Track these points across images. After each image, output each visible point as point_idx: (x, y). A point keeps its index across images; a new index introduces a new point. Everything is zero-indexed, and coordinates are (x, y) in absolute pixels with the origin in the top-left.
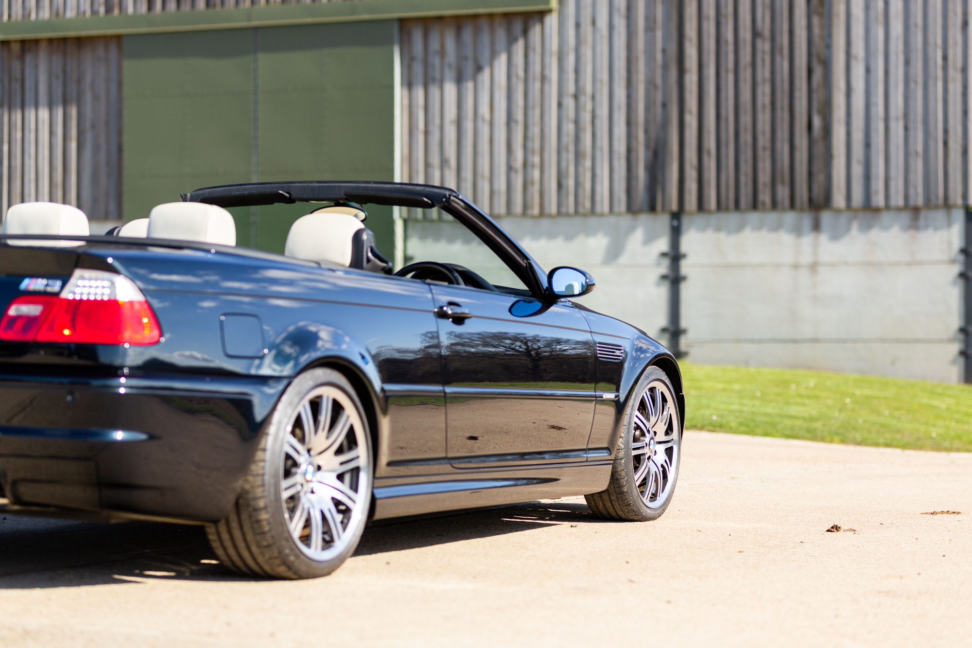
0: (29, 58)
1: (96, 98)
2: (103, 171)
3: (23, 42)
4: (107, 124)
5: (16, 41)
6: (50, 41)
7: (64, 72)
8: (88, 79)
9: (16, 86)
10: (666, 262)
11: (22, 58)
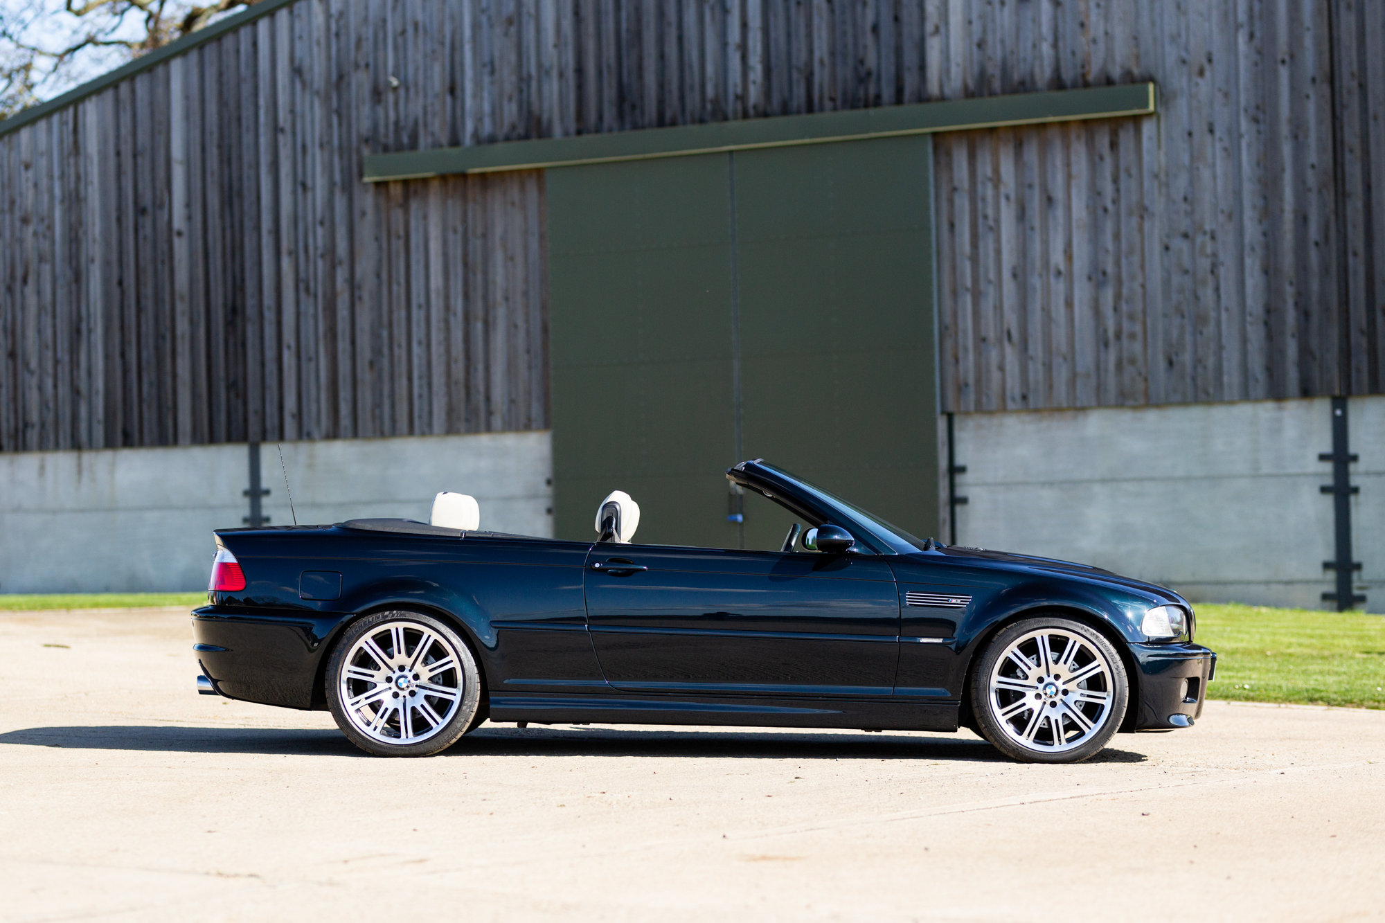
0: (414, 205)
1: (510, 258)
2: (522, 360)
3: (406, 183)
4: (526, 294)
5: (396, 182)
6: (443, 178)
7: (464, 221)
8: (498, 231)
9: (399, 245)
10: (1328, 467)
11: (405, 206)
